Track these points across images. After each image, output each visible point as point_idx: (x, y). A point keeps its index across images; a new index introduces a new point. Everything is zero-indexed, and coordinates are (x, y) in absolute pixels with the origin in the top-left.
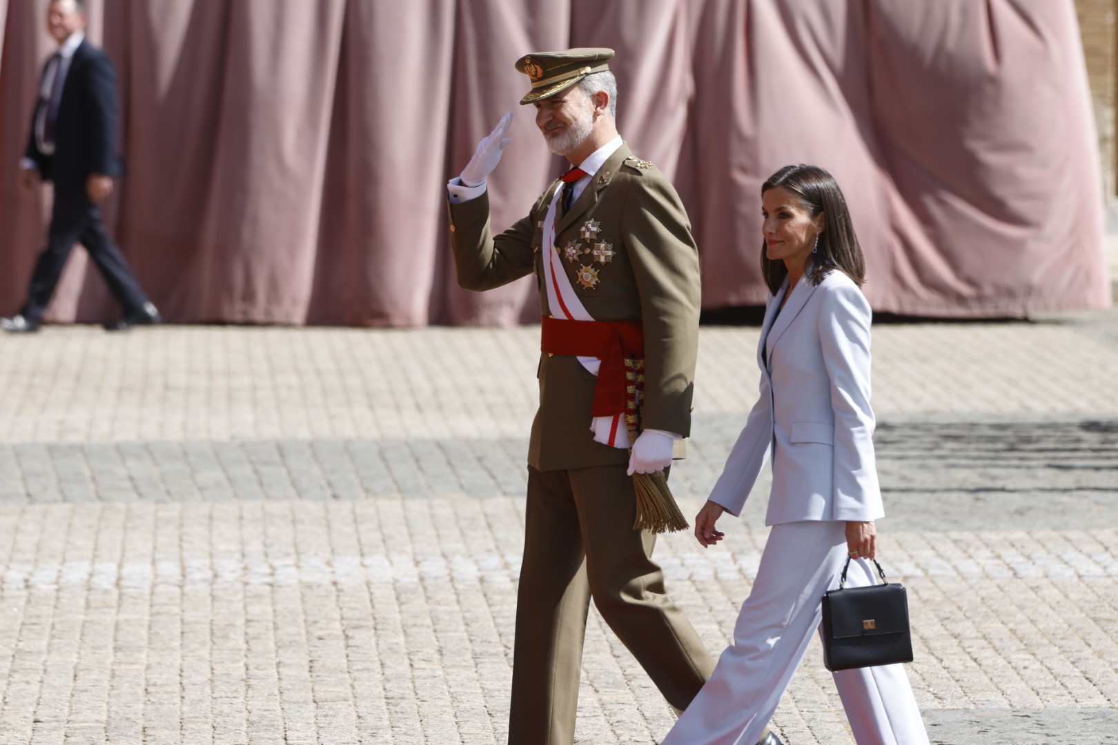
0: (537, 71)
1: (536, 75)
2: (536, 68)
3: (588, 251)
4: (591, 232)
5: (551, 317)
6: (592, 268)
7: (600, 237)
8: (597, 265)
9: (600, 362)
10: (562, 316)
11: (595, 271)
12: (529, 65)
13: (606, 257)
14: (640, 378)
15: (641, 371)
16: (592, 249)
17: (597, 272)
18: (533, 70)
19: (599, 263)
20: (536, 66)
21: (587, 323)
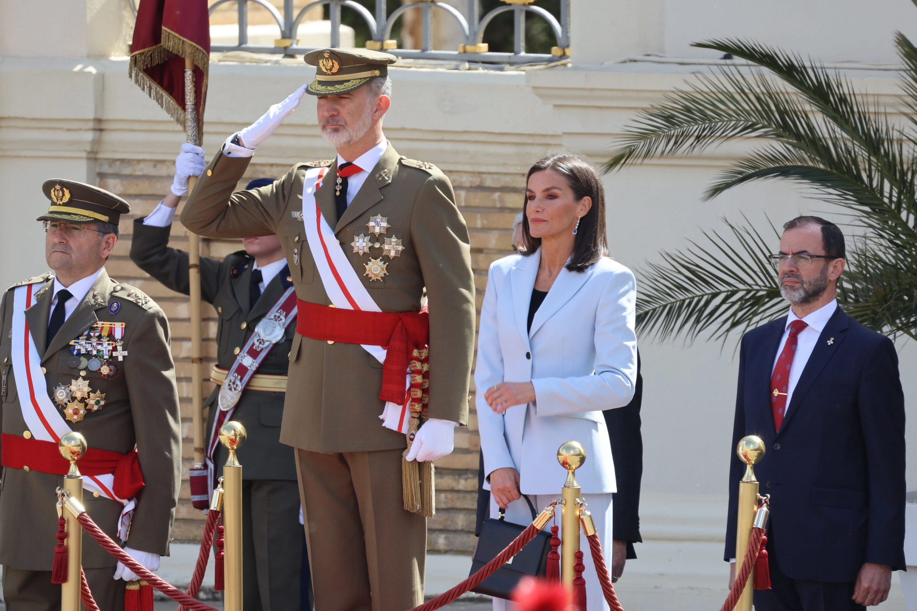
0: (333, 66)
1: (331, 70)
2: (333, 63)
3: (377, 245)
4: (380, 227)
5: (331, 306)
6: (381, 260)
7: (389, 233)
8: (386, 259)
9: (386, 351)
10: (346, 305)
11: (384, 264)
12: (327, 59)
13: (397, 251)
14: (426, 367)
15: (425, 361)
16: (383, 243)
17: (386, 265)
18: (330, 64)
19: (388, 257)
20: (334, 61)
21: (375, 313)
